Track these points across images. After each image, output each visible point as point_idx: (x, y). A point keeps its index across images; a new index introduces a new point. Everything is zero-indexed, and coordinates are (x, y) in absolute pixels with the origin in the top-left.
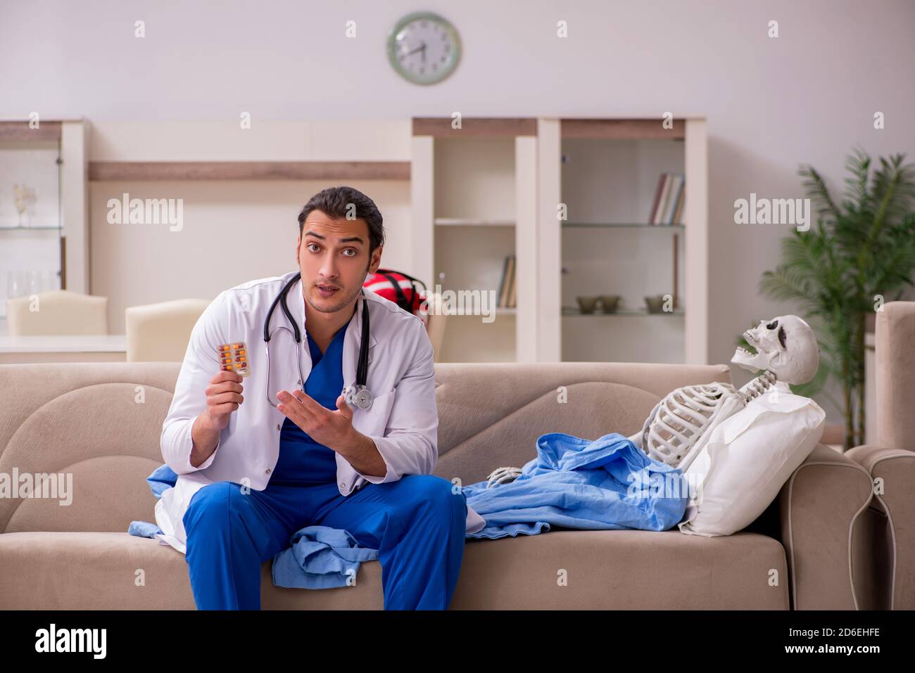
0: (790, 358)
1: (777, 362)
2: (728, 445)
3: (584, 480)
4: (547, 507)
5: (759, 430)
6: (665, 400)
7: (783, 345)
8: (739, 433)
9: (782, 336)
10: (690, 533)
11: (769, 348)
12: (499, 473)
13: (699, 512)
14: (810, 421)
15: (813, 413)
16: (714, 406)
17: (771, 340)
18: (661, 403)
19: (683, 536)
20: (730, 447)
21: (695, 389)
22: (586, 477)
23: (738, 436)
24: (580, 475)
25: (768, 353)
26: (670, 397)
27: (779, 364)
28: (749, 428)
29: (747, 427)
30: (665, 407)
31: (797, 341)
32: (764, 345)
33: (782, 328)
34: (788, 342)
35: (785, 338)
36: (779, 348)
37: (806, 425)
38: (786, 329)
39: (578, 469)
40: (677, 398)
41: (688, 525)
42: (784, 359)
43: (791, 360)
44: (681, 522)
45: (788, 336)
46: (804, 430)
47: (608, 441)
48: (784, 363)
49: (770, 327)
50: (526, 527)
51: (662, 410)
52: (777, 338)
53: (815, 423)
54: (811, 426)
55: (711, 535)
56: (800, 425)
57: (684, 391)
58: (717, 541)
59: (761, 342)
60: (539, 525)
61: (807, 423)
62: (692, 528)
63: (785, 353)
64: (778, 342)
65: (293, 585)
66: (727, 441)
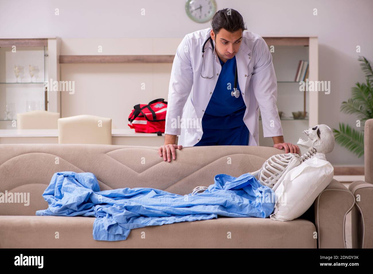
0: (321, 143)
1: (317, 144)
5: (305, 175)
6: (268, 160)
7: (319, 136)
8: (296, 176)
9: (319, 133)
10: (275, 219)
11: (313, 138)
13: (278, 210)
14: (327, 172)
15: (328, 168)
16: (288, 162)
17: (314, 134)
18: (266, 162)
19: (271, 221)
20: (293, 182)
21: (281, 156)
23: (296, 177)
25: (313, 140)
26: (270, 159)
27: (317, 145)
28: (301, 174)
29: (300, 173)
30: (267, 163)
31: (325, 135)
32: (311, 137)
33: (319, 129)
34: (321, 135)
35: (320, 134)
36: (317, 138)
37: (325, 173)
38: (320, 130)
40: (273, 159)
41: (274, 216)
42: (319, 143)
43: (322, 143)
44: (271, 214)
46: (324, 176)
48: (319, 144)
49: (314, 129)
51: (266, 164)
52: (317, 134)
53: (329, 172)
54: (327, 174)
55: (283, 220)
56: (323, 173)
57: (276, 157)
58: (286, 223)
59: (310, 135)
62: (276, 217)
63: (319, 140)
64: (317, 135)
65: (101, 240)
66: (292, 179)
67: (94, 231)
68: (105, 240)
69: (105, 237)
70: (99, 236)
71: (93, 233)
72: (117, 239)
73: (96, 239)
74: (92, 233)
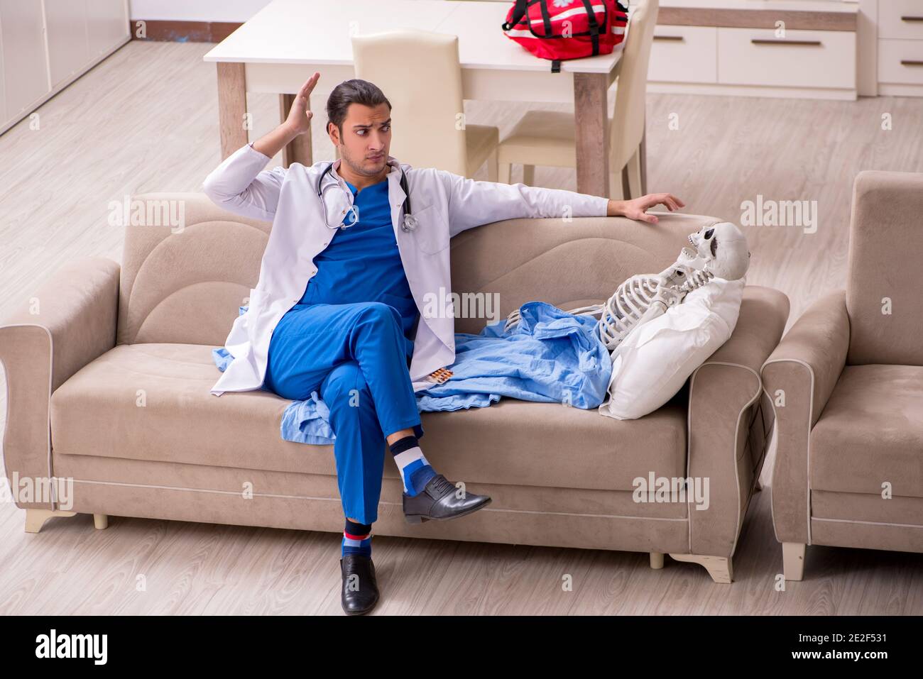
0: (719, 264)
2: (639, 348)
3: (546, 350)
4: (504, 378)
5: (660, 341)
7: (714, 254)
8: (647, 340)
9: (713, 246)
12: (513, 317)
14: (699, 340)
16: (648, 303)
17: (705, 248)
18: (623, 284)
20: (639, 351)
22: (549, 348)
23: (646, 343)
24: (544, 345)
25: (704, 257)
26: (630, 281)
28: (653, 338)
31: (725, 253)
32: (701, 251)
34: (718, 252)
35: (716, 247)
36: (709, 256)
37: (694, 343)
38: (719, 239)
39: (543, 340)
40: (634, 282)
41: (606, 407)
42: (715, 265)
43: (719, 267)
44: (602, 403)
45: (719, 246)
46: (693, 348)
47: (565, 324)
48: (714, 268)
49: (707, 235)
50: (483, 397)
52: (710, 247)
53: (701, 342)
54: (699, 344)
59: (699, 248)
60: (491, 397)
61: (696, 342)
63: (714, 261)
64: (710, 251)
65: (294, 440)
66: (639, 344)
67: (282, 423)
68: (301, 442)
69: (301, 435)
70: (292, 434)
71: (282, 427)
72: (321, 442)
73: (285, 438)
74: (280, 426)
